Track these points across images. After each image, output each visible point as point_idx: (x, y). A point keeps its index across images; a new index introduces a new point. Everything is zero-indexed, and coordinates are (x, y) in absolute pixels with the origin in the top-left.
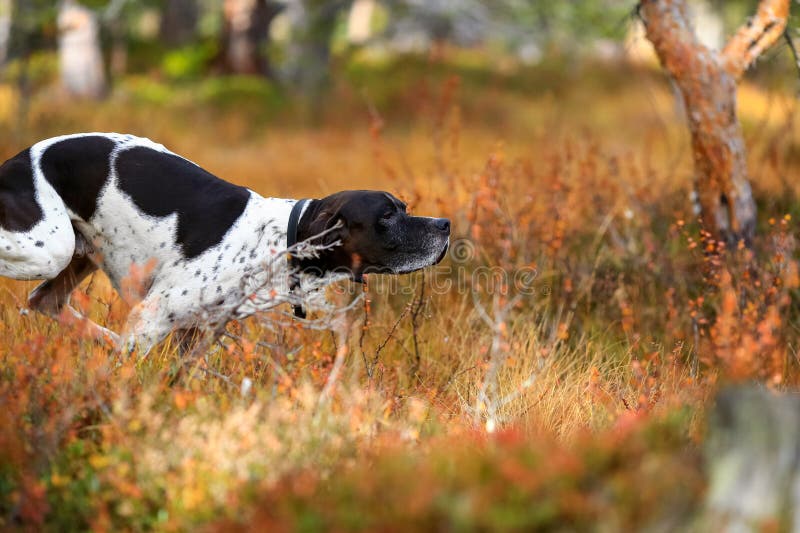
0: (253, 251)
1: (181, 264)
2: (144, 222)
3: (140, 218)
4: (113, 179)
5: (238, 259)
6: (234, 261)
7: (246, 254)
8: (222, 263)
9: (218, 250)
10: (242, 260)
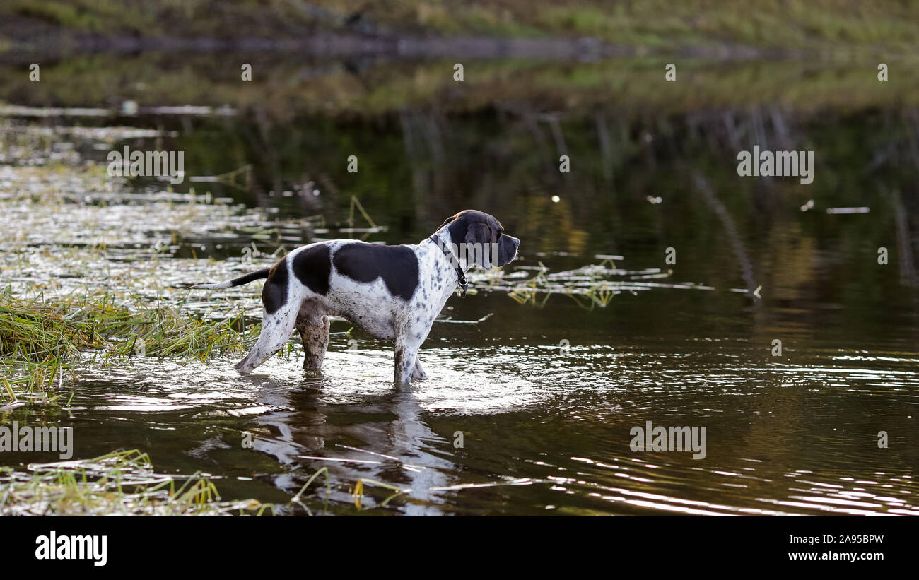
0: (438, 278)
1: (406, 307)
2: (364, 288)
3: (360, 286)
4: (334, 269)
5: (433, 286)
6: (432, 288)
7: (436, 281)
8: (427, 293)
9: (421, 287)
10: (435, 285)
